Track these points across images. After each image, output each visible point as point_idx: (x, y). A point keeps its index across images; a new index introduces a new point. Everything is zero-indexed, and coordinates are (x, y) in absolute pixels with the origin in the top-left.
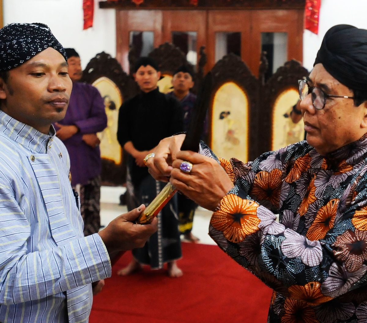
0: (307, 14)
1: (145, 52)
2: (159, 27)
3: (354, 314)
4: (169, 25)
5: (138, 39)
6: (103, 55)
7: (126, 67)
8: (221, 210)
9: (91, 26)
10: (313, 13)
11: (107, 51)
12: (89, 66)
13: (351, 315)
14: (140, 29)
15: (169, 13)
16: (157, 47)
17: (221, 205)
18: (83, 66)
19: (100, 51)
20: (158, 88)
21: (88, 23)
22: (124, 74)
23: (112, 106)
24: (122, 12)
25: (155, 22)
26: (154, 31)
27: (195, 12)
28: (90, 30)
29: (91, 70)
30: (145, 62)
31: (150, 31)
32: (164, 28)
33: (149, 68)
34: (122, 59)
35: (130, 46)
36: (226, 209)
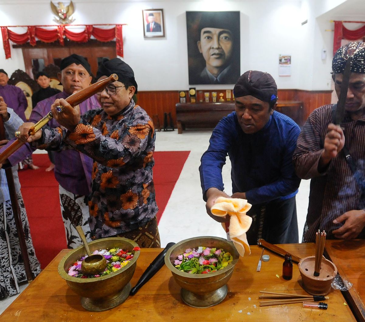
0: (117, 48)
1: (41, 69)
2: (46, 56)
3: (134, 175)
4: (51, 55)
5: (36, 62)
6: (19, 71)
7: (32, 76)
8: (76, 132)
9: (10, 57)
10: (120, 48)
11: (21, 69)
12: (12, 76)
13: (133, 176)
14: (36, 57)
15: (50, 49)
16: (46, 66)
17: (76, 130)
18: (9, 77)
19: (17, 69)
20: (50, 86)
21: (8, 55)
22: (31, 80)
23: (28, 95)
24: (26, 50)
25: (43, 54)
26: (44, 58)
27: (63, 49)
28: (9, 59)
29: (13, 79)
30: (42, 74)
31: (42, 58)
32: (48, 57)
33: (44, 77)
34: (29, 73)
35: (32, 66)
36: (78, 131)
